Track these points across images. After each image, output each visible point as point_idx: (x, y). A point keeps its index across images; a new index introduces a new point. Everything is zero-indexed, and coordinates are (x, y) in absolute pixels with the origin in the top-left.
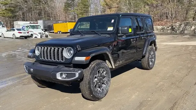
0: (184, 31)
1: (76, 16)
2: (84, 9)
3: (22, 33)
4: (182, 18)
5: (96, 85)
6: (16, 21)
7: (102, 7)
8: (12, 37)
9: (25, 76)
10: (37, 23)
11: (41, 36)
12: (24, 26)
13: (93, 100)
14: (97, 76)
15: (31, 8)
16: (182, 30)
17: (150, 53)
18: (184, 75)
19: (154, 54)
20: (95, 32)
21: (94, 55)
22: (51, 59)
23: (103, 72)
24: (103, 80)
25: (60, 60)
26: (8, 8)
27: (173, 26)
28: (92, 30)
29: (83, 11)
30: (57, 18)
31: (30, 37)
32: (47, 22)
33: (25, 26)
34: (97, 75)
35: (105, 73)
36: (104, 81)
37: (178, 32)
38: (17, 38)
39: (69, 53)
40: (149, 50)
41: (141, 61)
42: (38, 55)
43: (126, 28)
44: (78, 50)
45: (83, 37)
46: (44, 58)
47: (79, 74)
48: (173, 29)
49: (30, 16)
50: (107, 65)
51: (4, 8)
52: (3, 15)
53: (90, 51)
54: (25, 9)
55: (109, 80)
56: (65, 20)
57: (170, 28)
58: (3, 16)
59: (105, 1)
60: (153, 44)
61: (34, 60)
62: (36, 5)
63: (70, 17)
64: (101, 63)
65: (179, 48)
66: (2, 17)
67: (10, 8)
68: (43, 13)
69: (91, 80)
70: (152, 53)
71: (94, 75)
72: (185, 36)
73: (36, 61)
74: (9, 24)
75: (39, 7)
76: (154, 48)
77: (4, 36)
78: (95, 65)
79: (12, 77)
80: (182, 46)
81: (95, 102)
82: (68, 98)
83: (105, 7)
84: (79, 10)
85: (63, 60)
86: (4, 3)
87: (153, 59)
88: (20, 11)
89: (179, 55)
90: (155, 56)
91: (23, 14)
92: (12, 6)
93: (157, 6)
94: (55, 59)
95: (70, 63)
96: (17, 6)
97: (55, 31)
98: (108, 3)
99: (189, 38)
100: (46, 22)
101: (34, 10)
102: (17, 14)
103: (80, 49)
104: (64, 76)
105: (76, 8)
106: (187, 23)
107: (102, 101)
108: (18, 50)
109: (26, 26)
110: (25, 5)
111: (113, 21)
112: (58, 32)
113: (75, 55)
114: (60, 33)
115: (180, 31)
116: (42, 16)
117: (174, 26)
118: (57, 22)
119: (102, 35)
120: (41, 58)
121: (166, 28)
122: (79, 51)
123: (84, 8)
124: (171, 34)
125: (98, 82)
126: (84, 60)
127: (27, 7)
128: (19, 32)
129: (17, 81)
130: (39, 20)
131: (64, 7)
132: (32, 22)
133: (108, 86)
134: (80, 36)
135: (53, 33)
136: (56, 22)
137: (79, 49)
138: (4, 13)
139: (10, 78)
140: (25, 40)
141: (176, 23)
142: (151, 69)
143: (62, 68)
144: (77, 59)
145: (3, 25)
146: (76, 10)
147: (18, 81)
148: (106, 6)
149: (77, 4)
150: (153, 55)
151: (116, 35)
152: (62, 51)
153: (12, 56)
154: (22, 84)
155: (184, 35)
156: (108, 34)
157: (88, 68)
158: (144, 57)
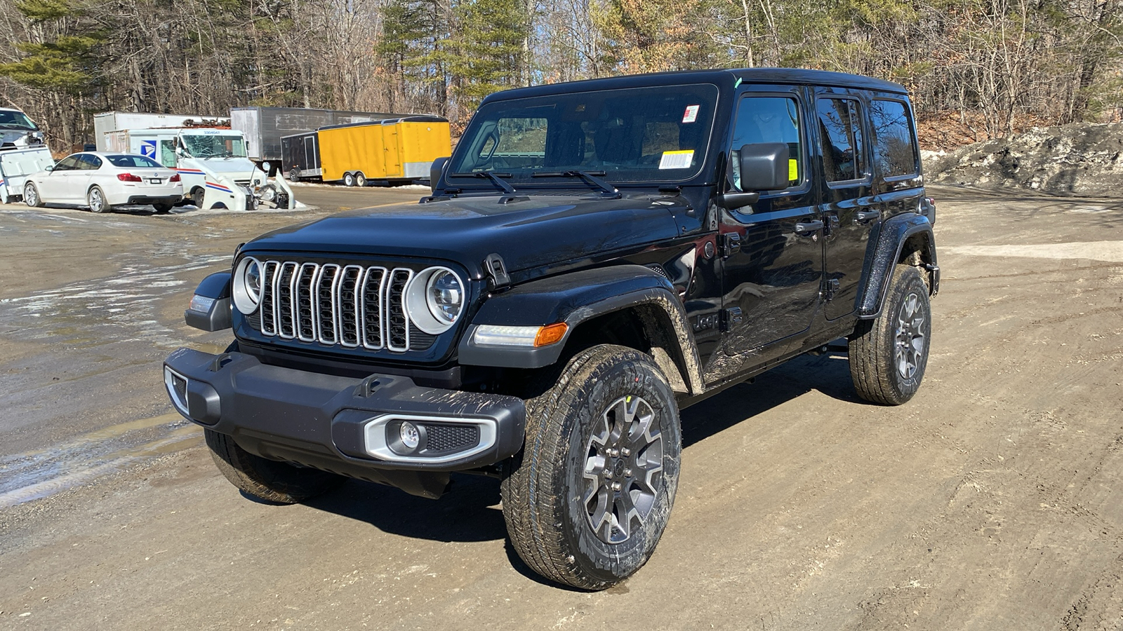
0: (1073, 180)
1: (450, 87)
2: (493, 47)
3: (139, 180)
4: (1062, 106)
5: (595, 498)
6: (108, 109)
7: (597, 36)
8: (83, 202)
9: (165, 430)
10: (227, 125)
11: (248, 198)
12: (154, 143)
13: (576, 582)
14: (603, 442)
15: (195, 40)
16: (1062, 174)
17: (900, 304)
18: (1105, 439)
19: (925, 311)
20: (580, 176)
21: (586, 312)
22: (328, 335)
23: (636, 419)
24: (640, 463)
25: (385, 343)
26: (61, 36)
27: (1007, 152)
28: (568, 169)
29: (488, 59)
30: (343, 100)
31: (187, 202)
32: (284, 119)
33: (159, 140)
34: (606, 435)
35: (646, 420)
36: (643, 472)
37: (1035, 185)
38: (113, 209)
39: (438, 301)
40: (897, 289)
41: (843, 350)
42: (253, 308)
43: (772, 158)
44: (495, 281)
45: (517, 205)
46: (288, 330)
47: (502, 428)
48: (1006, 167)
49: (187, 84)
50: (660, 377)
51: (38, 35)
52: (31, 76)
53: (564, 294)
54: (160, 46)
55: (670, 468)
56: (385, 108)
57: (991, 159)
58: (32, 83)
59: (617, 4)
60: (917, 255)
61: (227, 337)
62: (224, 24)
63: (417, 89)
64: (630, 363)
65: (1055, 276)
66: (30, 90)
67: (72, 38)
68: (260, 65)
69: (571, 468)
70: (911, 307)
71: (588, 433)
72: (1083, 210)
73: (234, 348)
74: (65, 129)
75: (240, 33)
76: (924, 276)
77: (37, 195)
78: (595, 374)
79: (91, 438)
80: (1069, 267)
81: (589, 595)
82: (424, 567)
83: (619, 38)
84: (468, 48)
85: (398, 342)
86: (40, 9)
87: (917, 344)
88: (128, 57)
89: (1061, 320)
90: (927, 327)
91: (148, 70)
92: (86, 27)
93: (914, 35)
94: (350, 337)
95: (446, 363)
96: (112, 26)
97: (329, 170)
98: (635, 15)
99: (1103, 222)
100: (278, 118)
101: (208, 52)
102: (114, 71)
103: (506, 278)
104: (408, 439)
105: (446, 40)
106: (1088, 131)
107: (627, 590)
108: (122, 275)
109: (164, 142)
110: (162, 19)
111: (691, 114)
112: (345, 174)
113: (475, 313)
114: (360, 181)
115: (1046, 178)
116: (255, 83)
117: (1017, 150)
118: (339, 120)
119: (628, 199)
120: (269, 326)
121: (966, 158)
122: (501, 289)
123: (497, 39)
124: (996, 193)
125: (610, 475)
126: (530, 342)
127: (170, 33)
128: (122, 177)
129: (117, 462)
130: (235, 106)
131: (382, 34)
132: (197, 120)
133: (663, 502)
134: (501, 202)
135: (319, 180)
136: (335, 120)
137: (500, 276)
138: (37, 65)
139: (77, 444)
140: (155, 221)
141: (1028, 131)
142: (904, 397)
143: (396, 389)
144: (487, 335)
145: (35, 135)
146: (450, 55)
147: (121, 460)
148: (620, 29)
149: (456, 20)
150: (914, 315)
151: (713, 195)
152: (397, 288)
153: (87, 311)
154: (150, 478)
155: (1073, 204)
156: (664, 191)
157: (553, 394)
158: (864, 327)
